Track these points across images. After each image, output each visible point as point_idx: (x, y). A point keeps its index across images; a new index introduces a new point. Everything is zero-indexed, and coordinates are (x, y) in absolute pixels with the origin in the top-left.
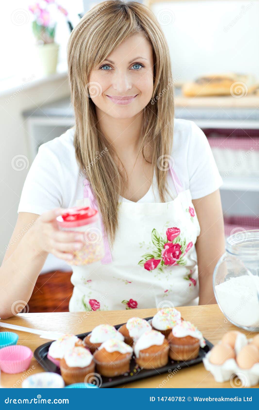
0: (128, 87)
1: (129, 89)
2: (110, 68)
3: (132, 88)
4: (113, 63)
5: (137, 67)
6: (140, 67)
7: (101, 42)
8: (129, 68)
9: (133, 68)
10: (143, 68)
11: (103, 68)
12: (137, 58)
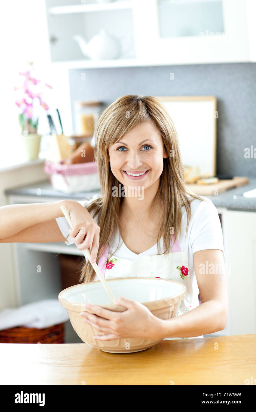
0: (139, 164)
1: (141, 166)
2: (126, 150)
3: (143, 165)
4: (127, 145)
5: (147, 149)
6: (150, 148)
7: (115, 127)
8: (140, 150)
9: (144, 150)
10: (151, 149)
11: (120, 149)
12: (146, 140)
